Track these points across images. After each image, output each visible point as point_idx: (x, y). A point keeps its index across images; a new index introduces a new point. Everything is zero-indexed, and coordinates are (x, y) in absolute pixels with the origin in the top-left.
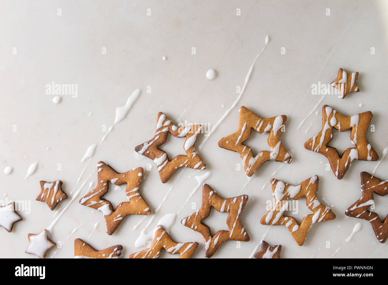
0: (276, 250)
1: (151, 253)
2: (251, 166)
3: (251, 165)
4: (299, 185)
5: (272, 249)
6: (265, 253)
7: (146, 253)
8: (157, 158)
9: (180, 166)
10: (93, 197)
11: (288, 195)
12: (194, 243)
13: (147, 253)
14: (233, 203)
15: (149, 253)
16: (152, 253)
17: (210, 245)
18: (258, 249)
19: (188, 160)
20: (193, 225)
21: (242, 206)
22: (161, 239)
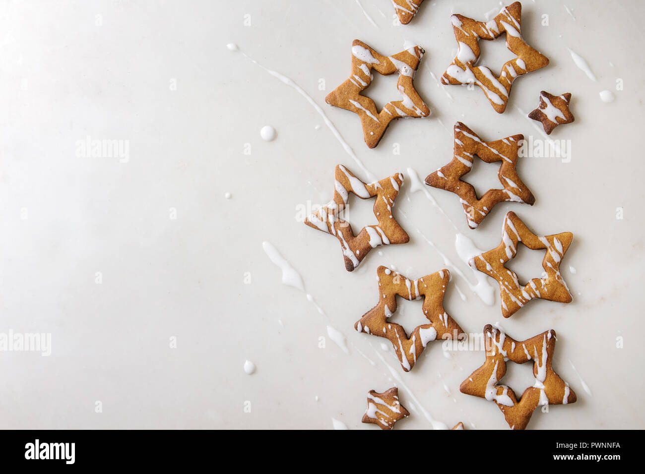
0: (546, 100)
1: (506, 283)
2: (415, 106)
3: (413, 107)
4: (459, 43)
5: (544, 105)
6: (546, 116)
7: (504, 290)
8: (369, 241)
9: (390, 210)
10: (404, 350)
11: (470, 63)
12: (507, 217)
13: (505, 288)
14: (462, 145)
15: (507, 286)
16: (507, 281)
17: (516, 194)
18: (539, 126)
19: (383, 197)
20: (481, 212)
21: (470, 134)
22: (490, 265)
